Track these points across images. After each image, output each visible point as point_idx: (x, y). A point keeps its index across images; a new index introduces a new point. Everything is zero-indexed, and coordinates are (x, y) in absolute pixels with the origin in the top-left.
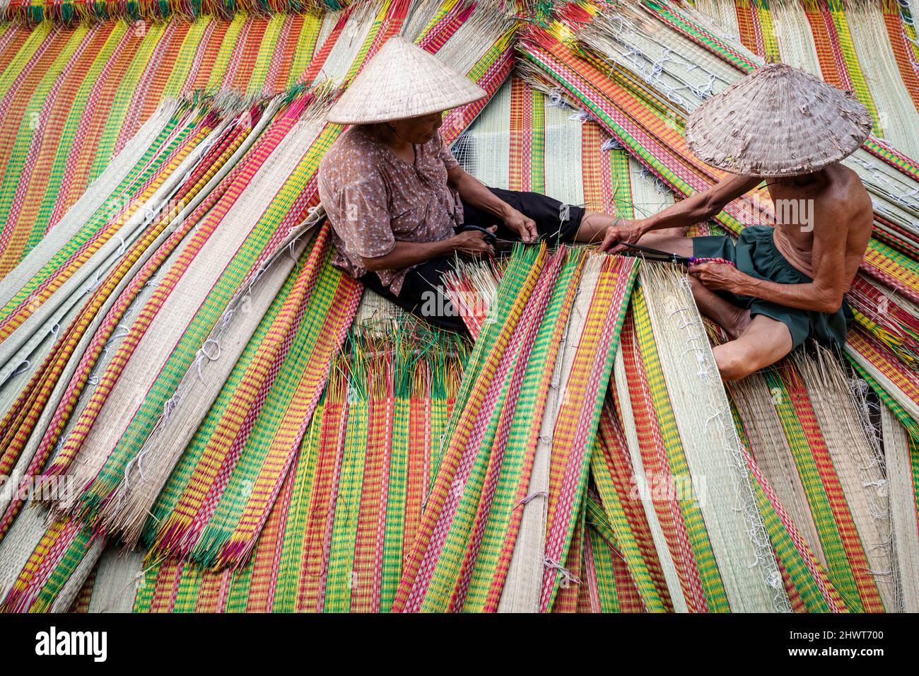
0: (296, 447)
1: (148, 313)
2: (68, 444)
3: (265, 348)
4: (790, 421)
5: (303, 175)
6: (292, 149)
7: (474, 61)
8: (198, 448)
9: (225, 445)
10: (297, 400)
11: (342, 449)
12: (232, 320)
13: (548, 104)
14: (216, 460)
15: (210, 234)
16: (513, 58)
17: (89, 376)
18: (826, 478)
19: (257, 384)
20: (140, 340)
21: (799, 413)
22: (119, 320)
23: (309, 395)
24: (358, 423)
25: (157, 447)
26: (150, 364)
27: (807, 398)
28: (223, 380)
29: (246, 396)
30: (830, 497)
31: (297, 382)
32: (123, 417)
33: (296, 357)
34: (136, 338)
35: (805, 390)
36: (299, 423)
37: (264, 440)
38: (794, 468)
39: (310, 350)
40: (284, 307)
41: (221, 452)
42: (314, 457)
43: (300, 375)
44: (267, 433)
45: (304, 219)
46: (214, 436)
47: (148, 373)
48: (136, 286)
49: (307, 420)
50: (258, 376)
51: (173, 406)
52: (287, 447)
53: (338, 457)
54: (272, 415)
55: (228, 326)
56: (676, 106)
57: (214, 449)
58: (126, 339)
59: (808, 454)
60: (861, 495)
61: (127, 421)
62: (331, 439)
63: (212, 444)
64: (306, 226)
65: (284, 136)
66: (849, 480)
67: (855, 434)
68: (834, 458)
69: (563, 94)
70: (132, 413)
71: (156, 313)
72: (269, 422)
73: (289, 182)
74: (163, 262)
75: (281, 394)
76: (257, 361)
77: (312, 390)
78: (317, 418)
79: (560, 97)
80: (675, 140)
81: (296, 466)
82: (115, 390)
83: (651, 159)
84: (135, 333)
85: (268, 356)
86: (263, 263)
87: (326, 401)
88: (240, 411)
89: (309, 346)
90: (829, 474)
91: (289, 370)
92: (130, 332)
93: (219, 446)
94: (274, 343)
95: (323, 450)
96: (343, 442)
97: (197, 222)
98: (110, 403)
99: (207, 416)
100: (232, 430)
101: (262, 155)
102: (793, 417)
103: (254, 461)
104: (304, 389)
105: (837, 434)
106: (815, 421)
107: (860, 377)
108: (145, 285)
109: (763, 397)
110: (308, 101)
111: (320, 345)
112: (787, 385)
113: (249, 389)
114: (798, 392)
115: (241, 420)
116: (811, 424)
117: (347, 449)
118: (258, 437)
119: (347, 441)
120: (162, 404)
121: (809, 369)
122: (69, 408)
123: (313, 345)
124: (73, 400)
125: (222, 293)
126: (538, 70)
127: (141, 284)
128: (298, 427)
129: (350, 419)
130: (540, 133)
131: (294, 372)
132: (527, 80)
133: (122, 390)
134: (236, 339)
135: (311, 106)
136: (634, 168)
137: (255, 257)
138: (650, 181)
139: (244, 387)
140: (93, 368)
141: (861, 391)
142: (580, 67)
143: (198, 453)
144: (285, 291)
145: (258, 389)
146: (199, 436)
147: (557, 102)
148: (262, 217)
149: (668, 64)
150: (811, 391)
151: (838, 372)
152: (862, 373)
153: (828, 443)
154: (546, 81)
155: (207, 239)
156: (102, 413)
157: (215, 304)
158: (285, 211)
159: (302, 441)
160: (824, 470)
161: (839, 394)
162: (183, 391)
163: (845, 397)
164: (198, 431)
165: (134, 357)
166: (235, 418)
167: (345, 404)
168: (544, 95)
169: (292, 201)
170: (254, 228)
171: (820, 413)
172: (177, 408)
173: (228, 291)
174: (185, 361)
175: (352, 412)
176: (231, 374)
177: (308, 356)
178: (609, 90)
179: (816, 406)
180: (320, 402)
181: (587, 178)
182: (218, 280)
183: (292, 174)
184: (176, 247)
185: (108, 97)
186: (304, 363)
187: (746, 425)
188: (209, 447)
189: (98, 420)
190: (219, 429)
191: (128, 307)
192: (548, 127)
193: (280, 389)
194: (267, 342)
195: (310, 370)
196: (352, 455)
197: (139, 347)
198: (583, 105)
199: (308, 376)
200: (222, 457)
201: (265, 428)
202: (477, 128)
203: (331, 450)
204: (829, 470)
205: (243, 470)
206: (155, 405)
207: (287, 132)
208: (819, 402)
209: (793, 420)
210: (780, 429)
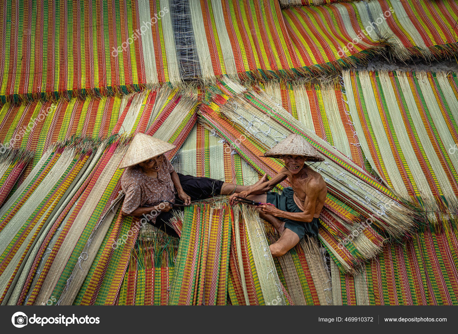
0: (118, 291)
1: (58, 243)
2: (30, 300)
3: (105, 252)
4: (299, 267)
5: (116, 177)
6: (112, 167)
7: (182, 120)
8: (81, 296)
9: (91, 293)
10: (118, 270)
11: (136, 290)
12: (91, 243)
13: (211, 135)
14: (88, 300)
15: (81, 207)
16: (196, 117)
17: (36, 271)
18: (311, 288)
19: (103, 267)
20: (56, 255)
21: (302, 264)
22: (47, 246)
23: (123, 268)
24: (141, 279)
25: (65, 298)
26: (61, 264)
27: (305, 257)
28: (89, 267)
29: (99, 273)
30: (312, 296)
31: (118, 263)
32: (51, 287)
33: (117, 253)
34: (54, 254)
35: (304, 254)
36: (119, 280)
37: (106, 288)
38: (300, 286)
39: (123, 249)
40: (112, 234)
41: (90, 296)
42: (125, 294)
43: (119, 260)
44: (107, 285)
45: (118, 195)
46: (87, 290)
47: (60, 268)
48: (53, 232)
49: (122, 279)
50: (103, 264)
51: (71, 281)
52: (115, 291)
53: (134, 293)
54: (109, 278)
55: (90, 245)
56: (257, 139)
57: (87, 295)
58: (50, 255)
59: (305, 280)
60: (323, 294)
61: (53, 288)
62: (132, 286)
63: (86, 293)
64: (118, 199)
65: (108, 161)
66: (319, 288)
67: (321, 270)
68: (314, 280)
69: (216, 132)
70: (54, 285)
71: (62, 243)
72: (108, 281)
73: (111, 181)
74: (63, 220)
75: (112, 269)
76: (102, 258)
77: (124, 266)
78: (126, 278)
79: (215, 133)
80: (257, 152)
81: (119, 299)
82: (47, 276)
83: (249, 160)
84: (54, 252)
85: (106, 255)
86: (102, 217)
87: (129, 270)
88: (96, 279)
89: (122, 247)
90: (312, 287)
91: (115, 258)
92: (52, 252)
93: (89, 294)
94: (108, 250)
95: (129, 291)
96: (136, 287)
97: (76, 201)
98: (46, 281)
99: (84, 282)
100: (94, 287)
101: (100, 170)
102: (300, 265)
103: (103, 298)
104: (121, 265)
105: (315, 271)
106: (307, 266)
107: (323, 247)
108: (57, 230)
109: (289, 258)
110: (117, 144)
111: (126, 246)
112: (297, 253)
113: (100, 270)
114: (302, 256)
115: (97, 283)
116: (306, 267)
117: (138, 290)
118: (104, 288)
119: (138, 287)
120: (66, 280)
121: (305, 246)
122: (29, 284)
123: (123, 247)
124: (31, 281)
125: (87, 232)
126: (206, 122)
127: (55, 230)
128: (119, 282)
129: (139, 277)
130: (207, 149)
131: (116, 259)
132: (202, 125)
133: (50, 275)
134: (94, 250)
135: (118, 147)
136: (243, 162)
137: (99, 215)
138: (249, 167)
139: (98, 269)
140: (38, 267)
141: (323, 253)
142: (222, 122)
143: (81, 298)
144: (112, 227)
145: (103, 269)
146: (81, 291)
147: (214, 134)
148: (101, 198)
149: (254, 122)
150: (306, 255)
151: (316, 246)
152: (324, 245)
153: (312, 274)
154: (209, 126)
155: (80, 209)
156: (43, 286)
157: (85, 237)
158: (110, 194)
159: (121, 288)
160: (310, 285)
161: (316, 255)
162: (74, 275)
163: (318, 256)
164: (81, 289)
165: (54, 262)
166: (95, 282)
167: (136, 271)
168: (209, 131)
169: (113, 189)
170: (99, 202)
171: (309, 263)
172: (72, 282)
173: (89, 231)
174: (74, 262)
175: (139, 275)
176: (92, 264)
177: (122, 252)
178: (233, 132)
179: (308, 260)
180: (127, 271)
181: (226, 167)
182: (86, 227)
183: (112, 178)
184: (68, 213)
185: (36, 139)
186: (121, 255)
187: (283, 270)
188: (85, 295)
189: (41, 289)
190: (88, 287)
191: (50, 240)
192: (211, 146)
193: (111, 267)
194: (106, 249)
195: (123, 257)
196: (140, 293)
197: (56, 258)
198: (223, 137)
199: (122, 260)
200: (90, 298)
201: (107, 284)
202: (184, 148)
203: (132, 291)
204: (312, 285)
205: (99, 302)
206: (63, 281)
207: (109, 159)
208: (309, 259)
209: (300, 267)
210: (295, 270)
